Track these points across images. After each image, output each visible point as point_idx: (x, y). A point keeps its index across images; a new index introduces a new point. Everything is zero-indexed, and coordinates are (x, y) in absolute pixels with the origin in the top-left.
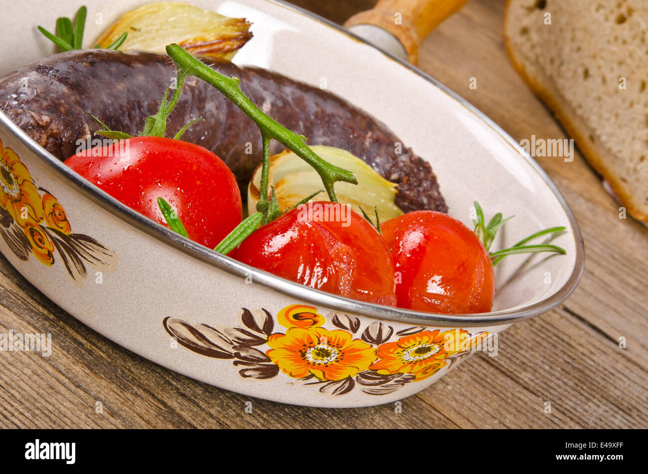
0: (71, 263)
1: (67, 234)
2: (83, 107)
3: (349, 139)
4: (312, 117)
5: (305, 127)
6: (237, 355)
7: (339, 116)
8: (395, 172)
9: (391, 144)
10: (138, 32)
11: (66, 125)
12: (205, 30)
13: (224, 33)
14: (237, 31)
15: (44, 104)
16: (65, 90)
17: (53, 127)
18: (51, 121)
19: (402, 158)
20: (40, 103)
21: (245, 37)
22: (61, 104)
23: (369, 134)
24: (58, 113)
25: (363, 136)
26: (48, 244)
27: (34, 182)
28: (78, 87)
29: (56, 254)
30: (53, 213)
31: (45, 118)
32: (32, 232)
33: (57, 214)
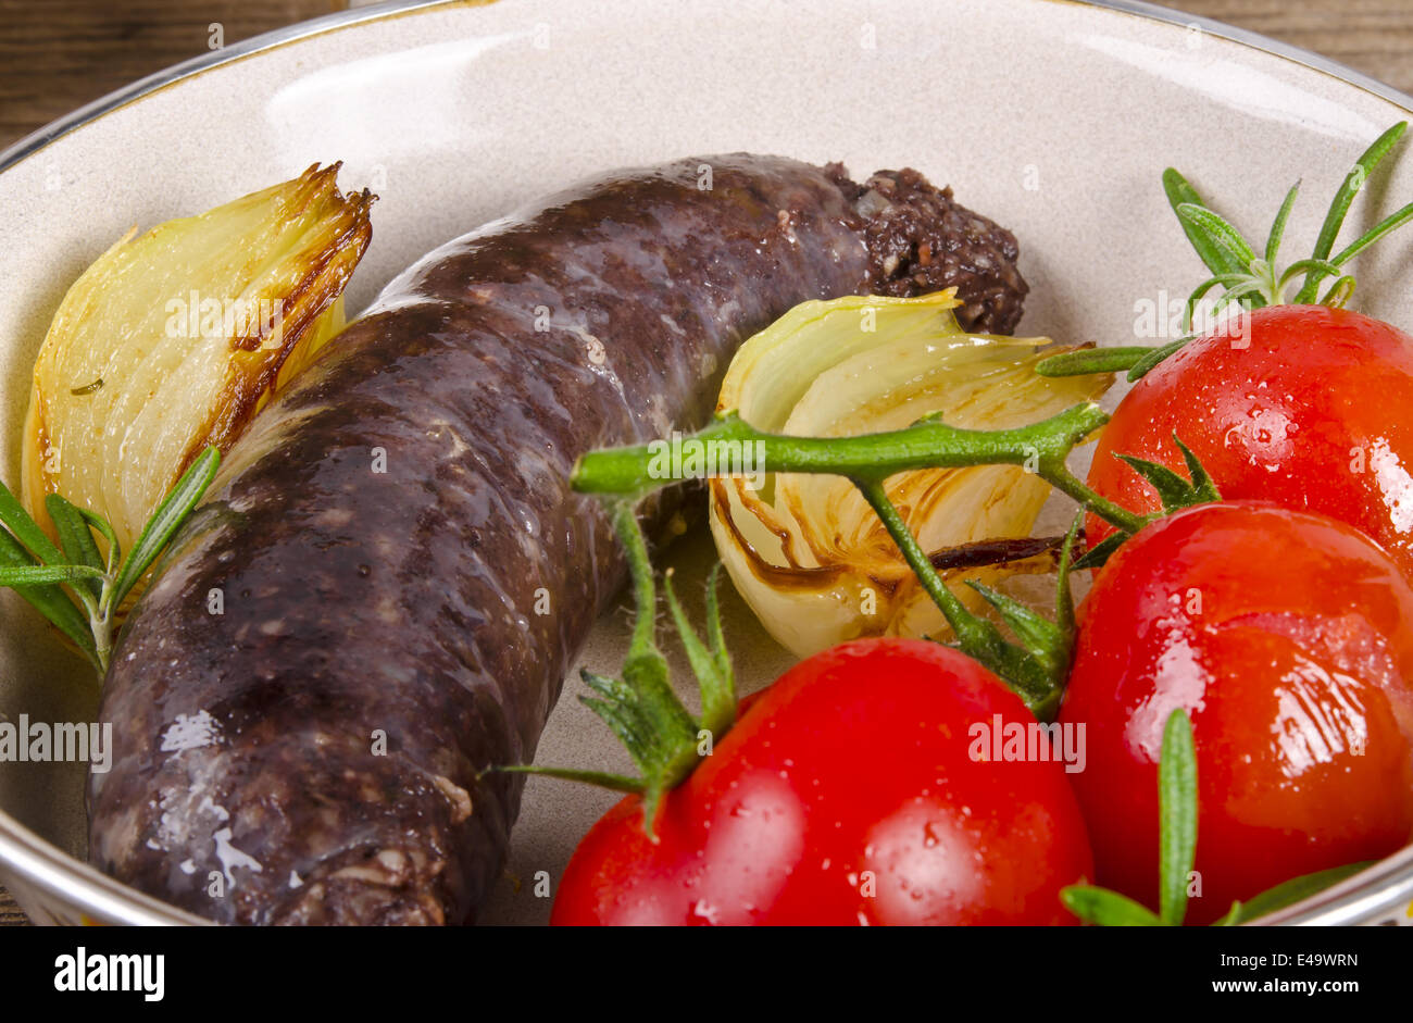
3: (760, 262)
4: (670, 284)
5: (678, 319)
7: (703, 232)
8: (886, 253)
9: (822, 197)
10: (101, 392)
11: (417, 824)
12: (251, 269)
13: (305, 243)
14: (320, 215)
15: (330, 818)
16: (320, 740)
17: (419, 859)
18: (405, 850)
19: (864, 208)
20: (320, 827)
21: (356, 213)
22: (356, 785)
23: (784, 215)
24: (372, 814)
25: (777, 233)
28: (331, 704)
31: (390, 859)
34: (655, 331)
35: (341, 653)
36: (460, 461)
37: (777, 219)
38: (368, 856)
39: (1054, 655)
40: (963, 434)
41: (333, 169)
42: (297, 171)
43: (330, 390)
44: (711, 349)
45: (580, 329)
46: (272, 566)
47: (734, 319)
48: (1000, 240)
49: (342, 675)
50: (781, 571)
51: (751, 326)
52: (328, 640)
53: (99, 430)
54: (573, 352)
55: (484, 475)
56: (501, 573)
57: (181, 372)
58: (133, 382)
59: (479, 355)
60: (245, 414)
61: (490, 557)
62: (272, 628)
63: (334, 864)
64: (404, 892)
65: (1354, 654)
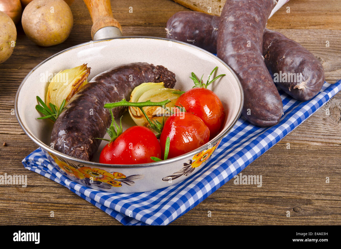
0: (129, 183)
1: (125, 178)
2: (84, 135)
3: (139, 77)
4: (126, 80)
5: (127, 85)
6: (185, 173)
8: (156, 76)
9: (148, 69)
10: (56, 90)
11: (86, 143)
12: (75, 76)
13: (82, 73)
14: (85, 70)
15: (76, 143)
16: (76, 134)
17: (86, 148)
18: (84, 147)
19: (154, 70)
20: (75, 143)
21: (89, 70)
22: (80, 139)
23: (143, 71)
24: (81, 142)
25: (141, 74)
26: (118, 182)
27: (108, 172)
28: (78, 130)
29: (122, 183)
30: (118, 175)
31: (82, 147)
32: (111, 182)
33: (120, 175)
34: (124, 86)
35: (79, 124)
36: (97, 102)
37: (142, 72)
38: (80, 147)
39: (160, 129)
40: (152, 102)
41: (86, 65)
42: (82, 64)
43: (83, 92)
44: (131, 89)
45: (114, 86)
46: (73, 113)
47: (135, 85)
48: (173, 75)
49: (79, 127)
50: (135, 116)
51: (136, 85)
52: (78, 123)
53: (56, 95)
54: (112, 89)
55: (99, 104)
56: (100, 115)
57: (66, 89)
58: (60, 89)
59: (101, 89)
60: (73, 94)
61: (99, 113)
62: (72, 121)
63: (76, 148)
64: (84, 151)
65: (192, 131)
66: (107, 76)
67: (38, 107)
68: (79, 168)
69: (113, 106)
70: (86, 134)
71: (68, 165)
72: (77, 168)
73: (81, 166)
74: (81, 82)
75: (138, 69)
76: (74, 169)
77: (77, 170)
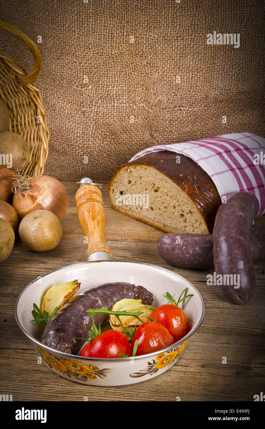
0: (101, 376)
1: (98, 371)
2: (69, 335)
3: (121, 294)
4: (110, 295)
6: (149, 372)
8: (136, 294)
9: (130, 288)
10: (51, 300)
11: (70, 343)
12: (67, 289)
13: (73, 287)
14: (76, 285)
15: (62, 341)
16: (63, 334)
17: (69, 346)
19: (135, 289)
21: (79, 285)
22: (65, 339)
23: (124, 290)
24: (66, 341)
26: (93, 375)
27: (85, 365)
28: (64, 331)
29: (97, 376)
30: (93, 369)
31: (66, 345)
32: (87, 375)
33: (95, 368)
34: (107, 300)
35: (66, 327)
36: (82, 310)
38: (65, 345)
39: (132, 334)
40: (127, 312)
41: (77, 280)
42: (74, 280)
43: (72, 302)
44: (113, 303)
45: (99, 299)
46: (62, 318)
47: (116, 300)
48: (151, 295)
49: (66, 329)
50: (114, 325)
51: (118, 300)
52: (65, 325)
53: (50, 304)
54: (97, 301)
55: (85, 312)
57: (59, 299)
58: (54, 300)
59: (87, 300)
60: (65, 304)
62: (60, 324)
63: (61, 345)
64: (67, 348)
65: (158, 337)
66: (94, 291)
67: (34, 312)
68: (62, 360)
69: (94, 312)
70: (71, 335)
71: (54, 358)
72: (60, 360)
73: (63, 358)
74: (71, 295)
75: (121, 287)
76: (58, 361)
77: (60, 363)
